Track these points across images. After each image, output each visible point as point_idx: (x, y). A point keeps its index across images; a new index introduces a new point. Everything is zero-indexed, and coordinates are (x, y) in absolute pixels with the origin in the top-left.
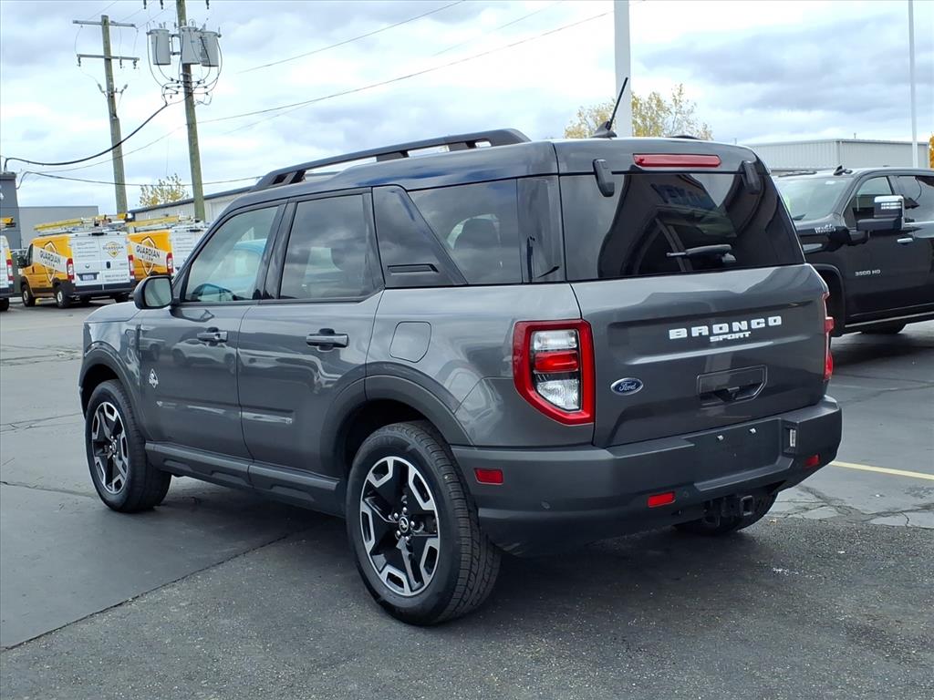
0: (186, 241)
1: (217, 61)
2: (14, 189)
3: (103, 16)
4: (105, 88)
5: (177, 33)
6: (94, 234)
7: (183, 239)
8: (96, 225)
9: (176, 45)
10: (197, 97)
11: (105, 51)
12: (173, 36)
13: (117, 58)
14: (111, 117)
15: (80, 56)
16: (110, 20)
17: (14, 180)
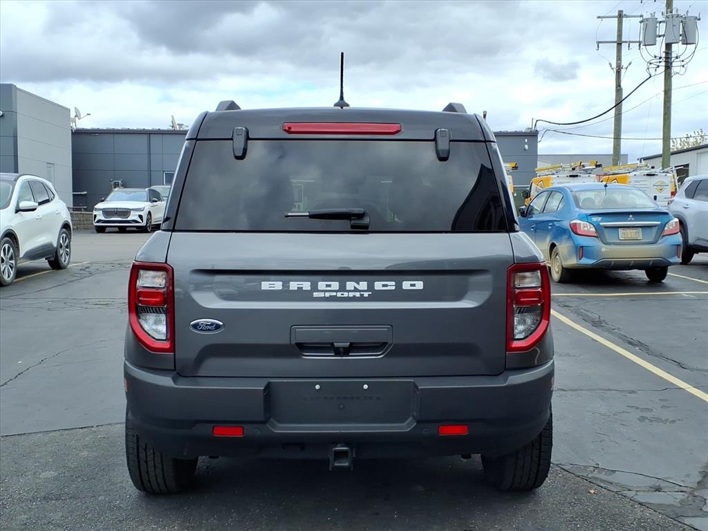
0: (642, 183)
1: (695, 39)
2: (536, 142)
3: (619, 11)
4: (614, 65)
5: (664, 19)
6: (571, 176)
7: (639, 182)
8: (574, 169)
9: (662, 29)
10: (674, 70)
11: (618, 38)
12: (660, 22)
13: (626, 42)
14: (617, 87)
15: (599, 43)
16: (624, 13)
17: (537, 136)
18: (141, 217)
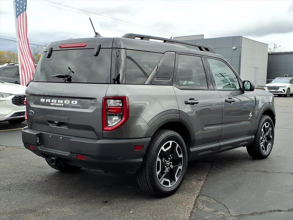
18: (284, 90)
